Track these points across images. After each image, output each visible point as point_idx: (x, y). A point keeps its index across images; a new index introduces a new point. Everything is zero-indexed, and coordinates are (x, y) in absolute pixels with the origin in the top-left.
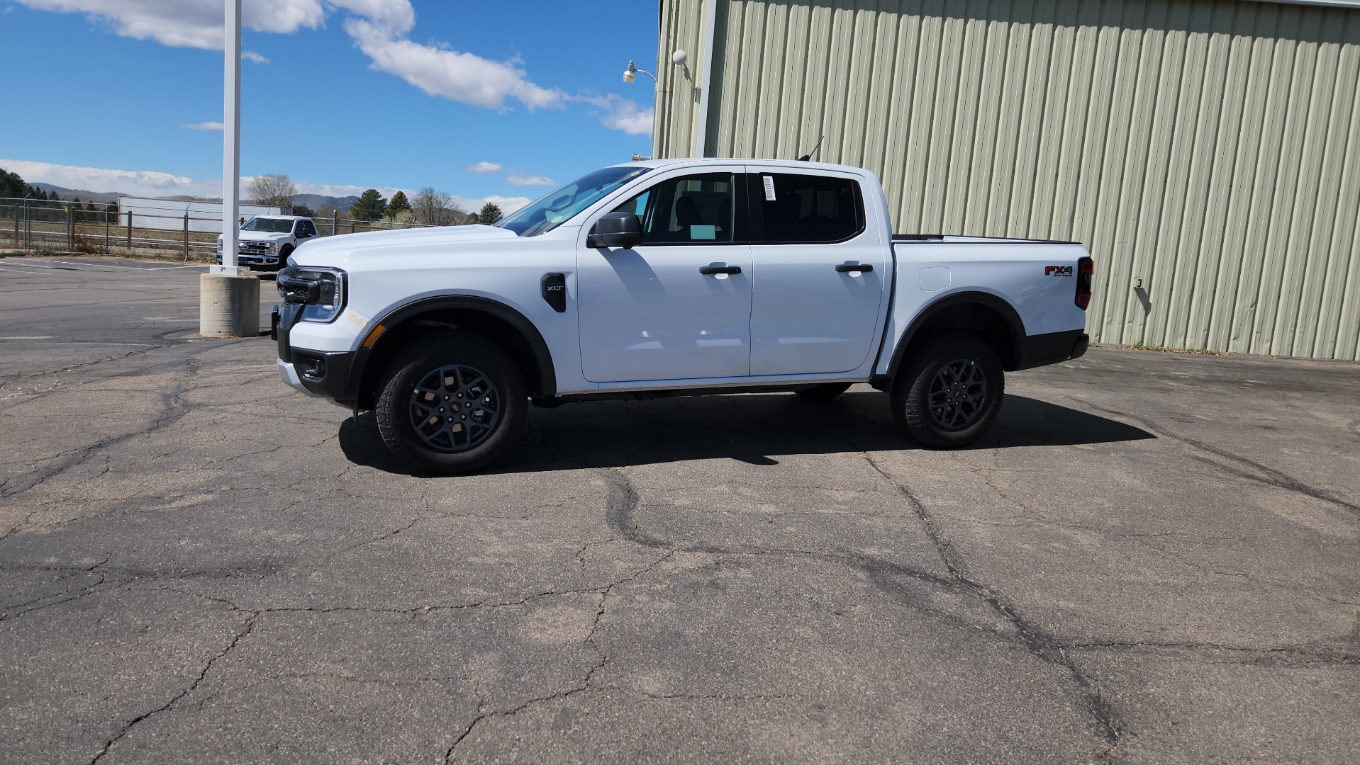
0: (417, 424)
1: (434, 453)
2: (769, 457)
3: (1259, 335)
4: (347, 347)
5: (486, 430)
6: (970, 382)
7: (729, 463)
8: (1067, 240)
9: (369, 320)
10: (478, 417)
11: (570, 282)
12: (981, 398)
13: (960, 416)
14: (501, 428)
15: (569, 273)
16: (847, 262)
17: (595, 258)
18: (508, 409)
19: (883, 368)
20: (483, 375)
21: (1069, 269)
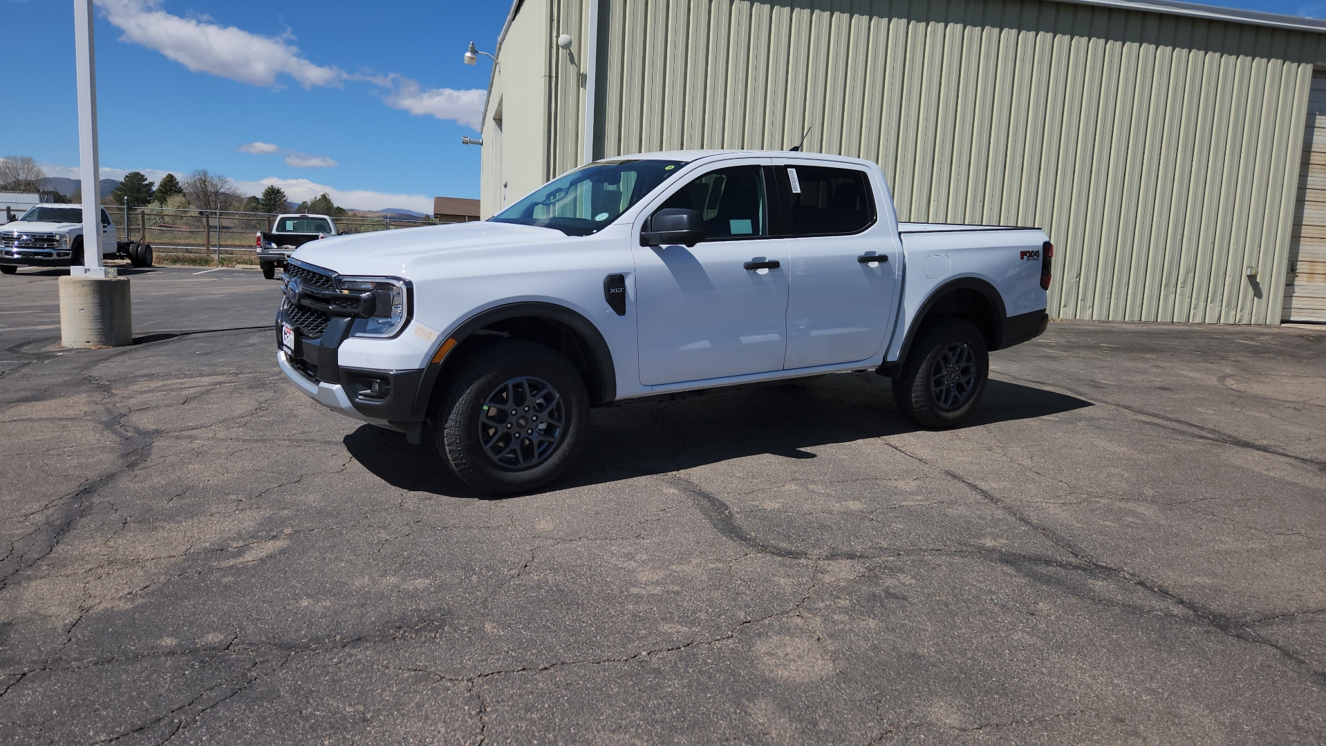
0: (487, 442)
1: (505, 473)
2: (801, 449)
3: (1083, 302)
4: (415, 365)
5: (551, 444)
6: (963, 364)
7: (767, 458)
8: (1032, 226)
9: (439, 333)
10: (541, 430)
11: (629, 283)
12: (970, 379)
13: (955, 397)
14: (568, 440)
15: (628, 274)
16: (866, 253)
17: (649, 257)
18: (574, 420)
19: (894, 356)
20: (549, 385)
21: (1037, 253)
